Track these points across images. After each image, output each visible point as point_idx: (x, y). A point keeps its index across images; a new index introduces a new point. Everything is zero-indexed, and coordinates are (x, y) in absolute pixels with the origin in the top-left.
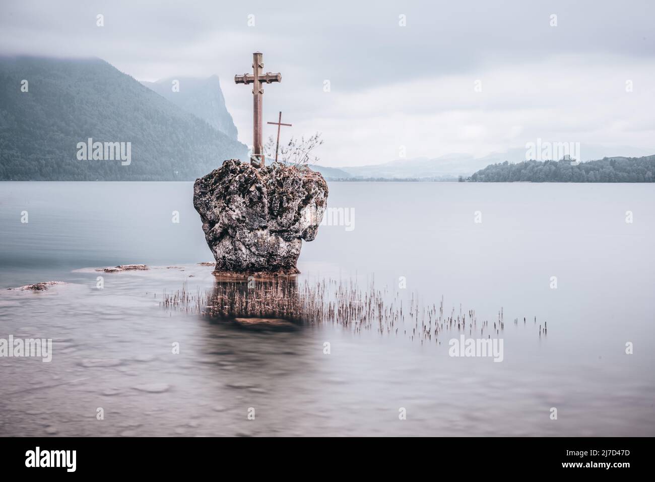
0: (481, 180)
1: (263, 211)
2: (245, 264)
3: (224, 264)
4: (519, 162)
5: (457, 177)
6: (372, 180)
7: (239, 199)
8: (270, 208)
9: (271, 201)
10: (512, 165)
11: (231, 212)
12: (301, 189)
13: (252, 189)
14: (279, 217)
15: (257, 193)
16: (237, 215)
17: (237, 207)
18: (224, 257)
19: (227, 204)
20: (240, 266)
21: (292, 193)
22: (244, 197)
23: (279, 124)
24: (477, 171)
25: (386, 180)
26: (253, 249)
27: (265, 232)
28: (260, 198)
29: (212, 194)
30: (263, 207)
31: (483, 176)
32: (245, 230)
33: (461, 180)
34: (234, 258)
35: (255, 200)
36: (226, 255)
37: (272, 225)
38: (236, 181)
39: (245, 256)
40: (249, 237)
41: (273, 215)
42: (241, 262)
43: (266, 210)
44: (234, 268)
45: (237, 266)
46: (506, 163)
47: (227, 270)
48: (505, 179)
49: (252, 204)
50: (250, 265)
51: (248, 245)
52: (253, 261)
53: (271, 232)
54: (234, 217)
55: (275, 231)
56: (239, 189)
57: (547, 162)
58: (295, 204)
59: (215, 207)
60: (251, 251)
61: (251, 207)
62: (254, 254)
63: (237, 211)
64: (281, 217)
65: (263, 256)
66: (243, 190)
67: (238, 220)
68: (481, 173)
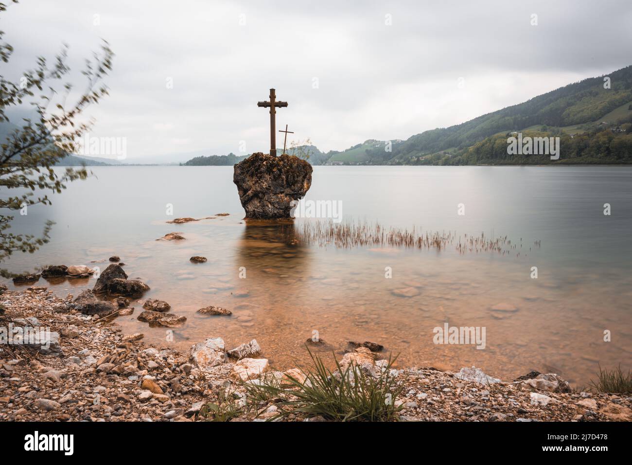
0: (191, 165)
1: (283, 183)
2: (271, 214)
3: (254, 214)
4: (209, 156)
5: (179, 163)
6: (133, 165)
7: (268, 177)
8: (287, 181)
9: (287, 177)
10: (206, 158)
11: (262, 184)
12: (302, 170)
13: (275, 170)
14: (293, 186)
15: (278, 172)
16: (266, 185)
17: (265, 181)
18: (254, 210)
19: (259, 179)
20: (267, 215)
21: (298, 172)
22: (270, 175)
23: (286, 132)
24: (188, 160)
25: (141, 165)
26: (276, 205)
27: (283, 195)
28: (280, 175)
29: (247, 173)
30: (283, 180)
31: (192, 163)
32: (271, 194)
33: (181, 165)
34: (261, 211)
35: (276, 176)
36: (255, 210)
37: (288, 191)
38: (264, 165)
39: (270, 210)
40: (273, 198)
41: (289, 185)
42: (268, 213)
43: (285, 182)
44: (262, 217)
45: (264, 216)
46: (202, 156)
47: (257, 218)
48: (203, 164)
49: (275, 179)
50: (274, 215)
51: (273, 203)
52: (275, 212)
53: (286, 195)
54: (264, 187)
55: (289, 194)
56: (267, 170)
57: (222, 156)
58: (300, 178)
59: (248, 181)
60: (274, 206)
61: (275, 181)
62: (276, 208)
63: (265, 183)
64: (294, 186)
65: (282, 209)
66: (269, 170)
67: (266, 188)
68: (190, 161)
